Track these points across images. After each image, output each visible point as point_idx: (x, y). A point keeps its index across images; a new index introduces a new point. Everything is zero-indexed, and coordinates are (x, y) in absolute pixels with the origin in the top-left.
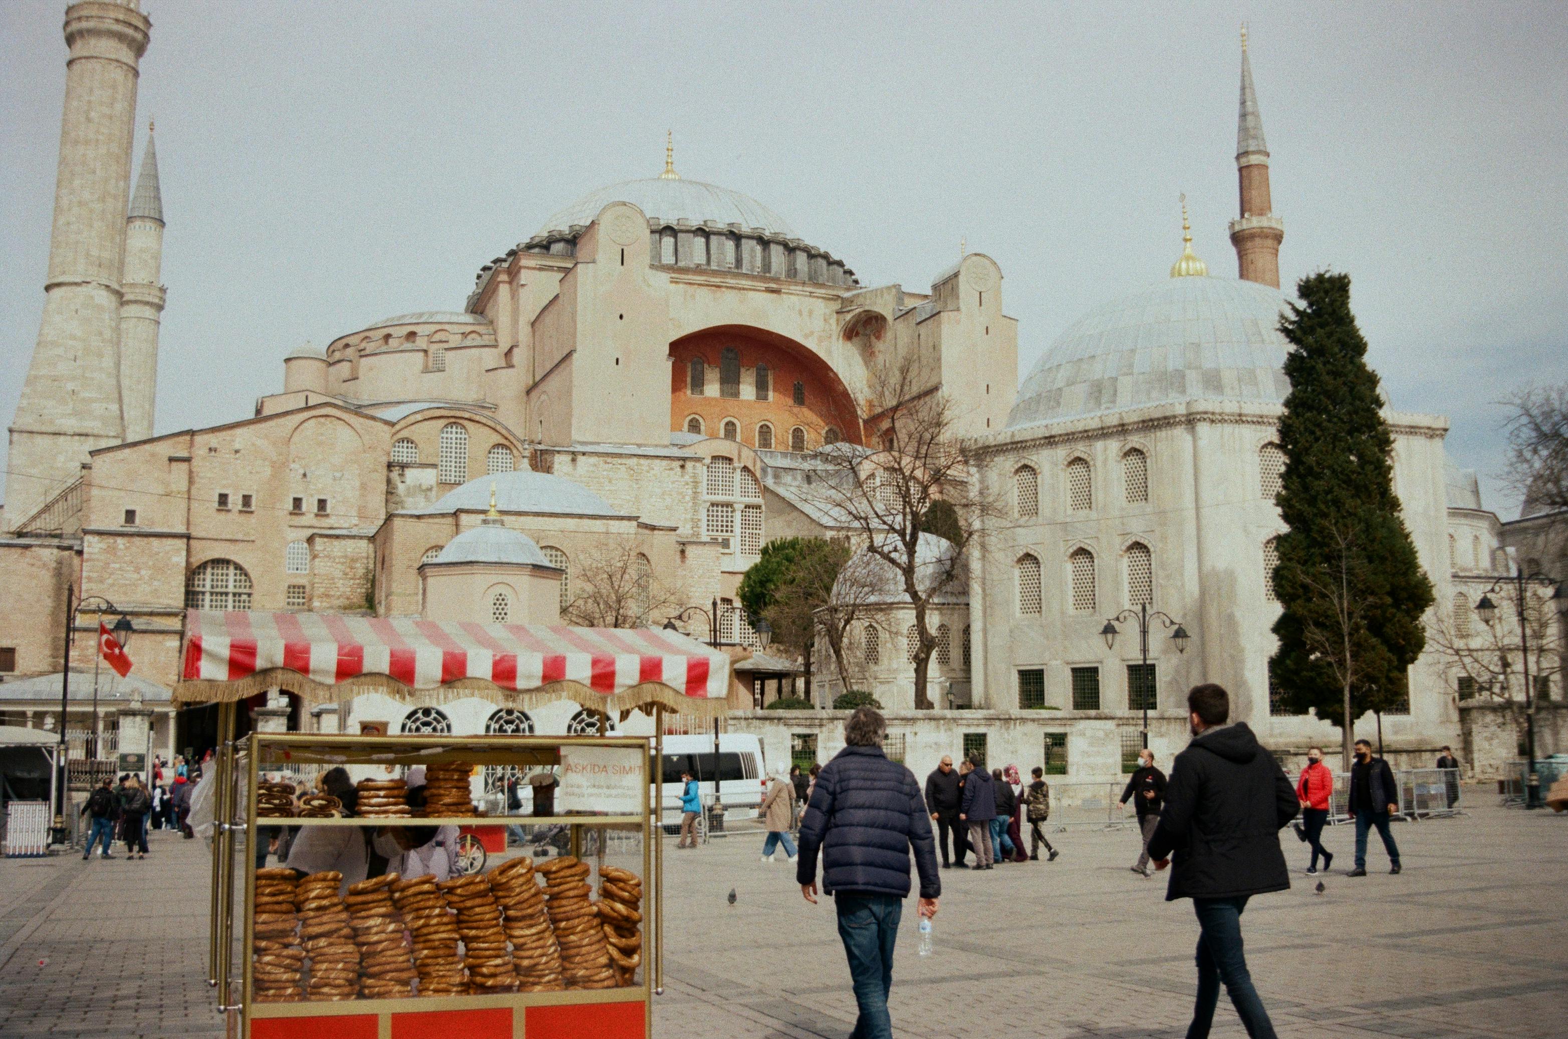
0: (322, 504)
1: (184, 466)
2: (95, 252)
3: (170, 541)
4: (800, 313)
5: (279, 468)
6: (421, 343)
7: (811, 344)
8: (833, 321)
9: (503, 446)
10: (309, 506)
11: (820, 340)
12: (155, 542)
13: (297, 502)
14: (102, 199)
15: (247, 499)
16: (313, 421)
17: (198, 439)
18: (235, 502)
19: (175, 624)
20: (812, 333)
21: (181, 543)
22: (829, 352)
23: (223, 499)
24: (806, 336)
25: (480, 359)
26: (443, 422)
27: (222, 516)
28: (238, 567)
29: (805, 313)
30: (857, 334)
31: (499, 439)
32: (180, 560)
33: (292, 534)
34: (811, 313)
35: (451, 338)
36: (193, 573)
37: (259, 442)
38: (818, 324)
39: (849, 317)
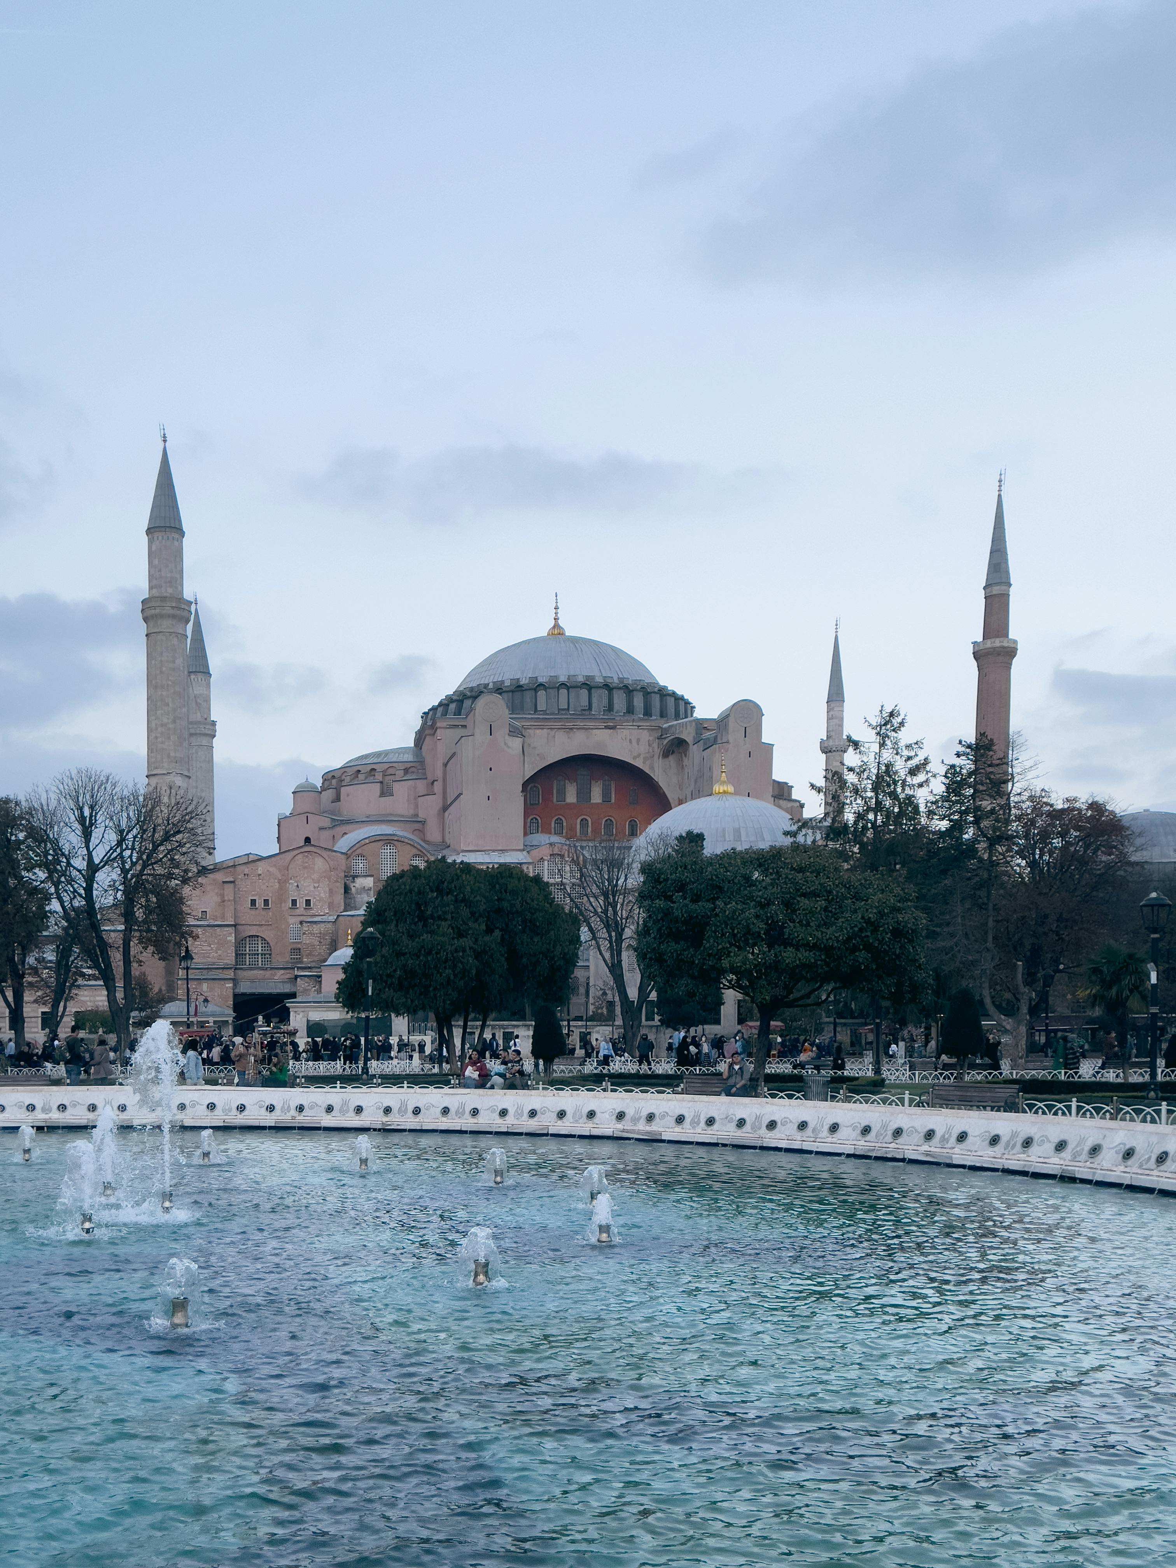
0: (308, 902)
1: (232, 885)
2: (172, 754)
3: (226, 929)
4: (630, 741)
5: (283, 882)
6: (379, 777)
7: (639, 763)
8: (655, 745)
9: (419, 856)
10: (301, 903)
11: (645, 759)
12: (218, 929)
13: (294, 902)
14: (174, 722)
15: (266, 902)
16: (300, 856)
17: (239, 869)
18: (260, 903)
19: (230, 974)
20: (639, 755)
21: (232, 930)
22: (652, 768)
23: (253, 902)
24: (635, 758)
25: (415, 788)
26: (382, 843)
27: (253, 912)
28: (263, 939)
29: (634, 742)
30: (673, 752)
31: (415, 851)
32: (232, 939)
33: (292, 920)
34: (638, 740)
35: (397, 772)
36: (240, 943)
37: (271, 869)
38: (643, 748)
39: (665, 742)
